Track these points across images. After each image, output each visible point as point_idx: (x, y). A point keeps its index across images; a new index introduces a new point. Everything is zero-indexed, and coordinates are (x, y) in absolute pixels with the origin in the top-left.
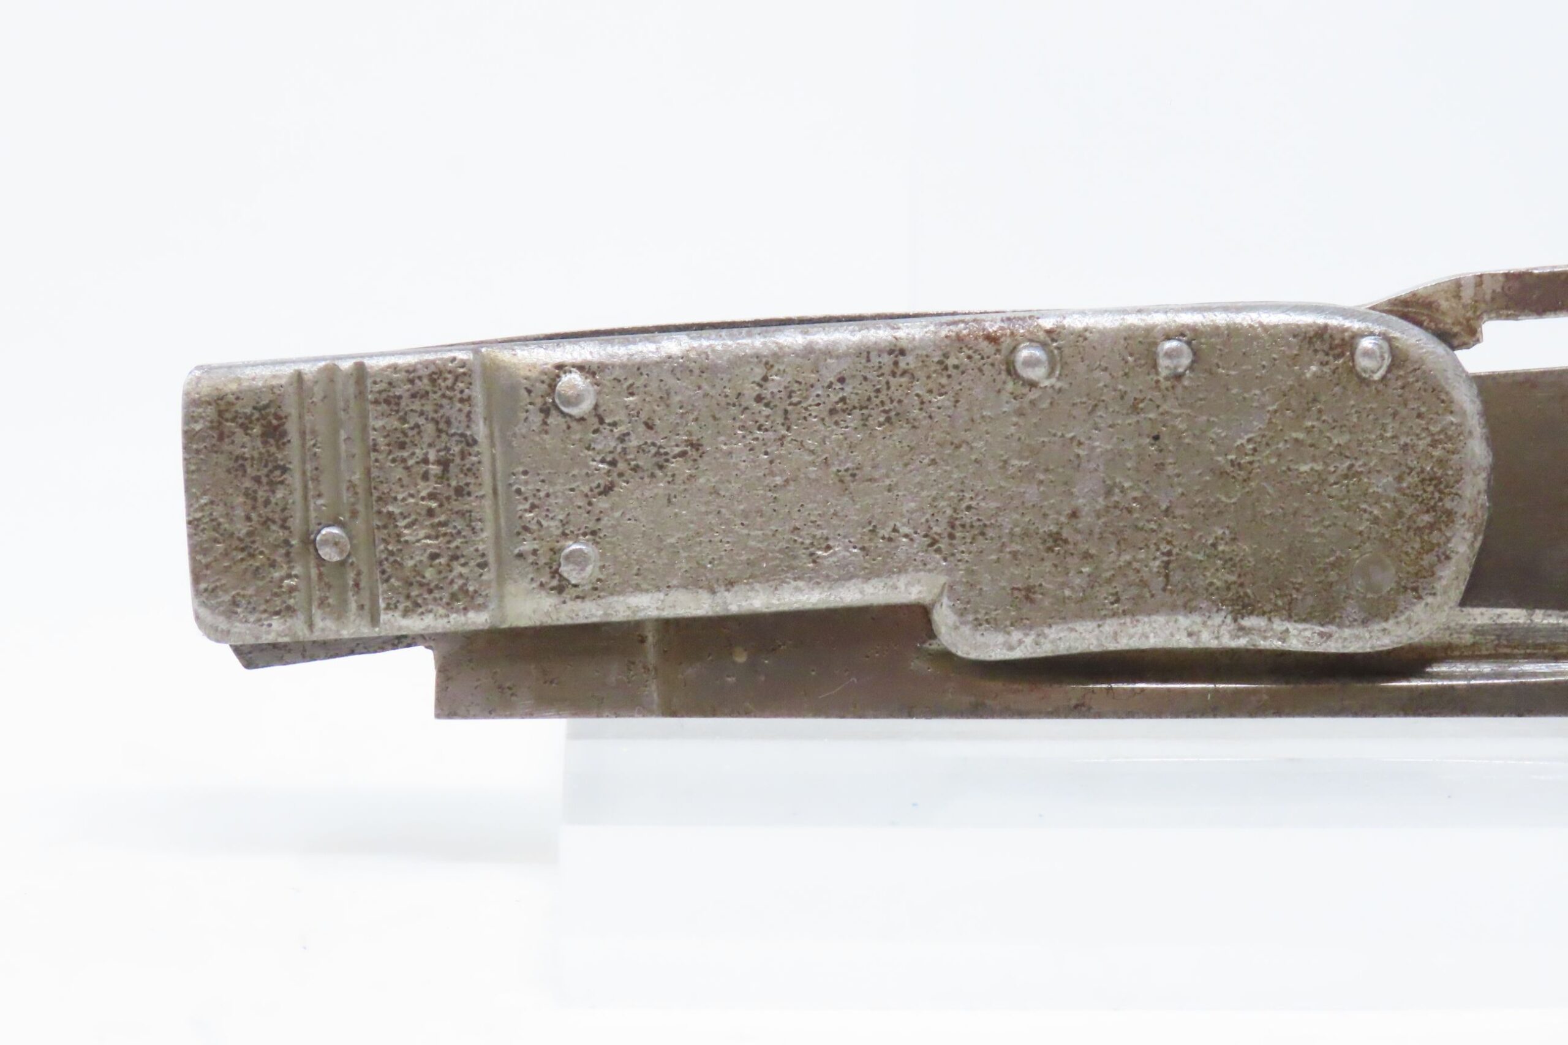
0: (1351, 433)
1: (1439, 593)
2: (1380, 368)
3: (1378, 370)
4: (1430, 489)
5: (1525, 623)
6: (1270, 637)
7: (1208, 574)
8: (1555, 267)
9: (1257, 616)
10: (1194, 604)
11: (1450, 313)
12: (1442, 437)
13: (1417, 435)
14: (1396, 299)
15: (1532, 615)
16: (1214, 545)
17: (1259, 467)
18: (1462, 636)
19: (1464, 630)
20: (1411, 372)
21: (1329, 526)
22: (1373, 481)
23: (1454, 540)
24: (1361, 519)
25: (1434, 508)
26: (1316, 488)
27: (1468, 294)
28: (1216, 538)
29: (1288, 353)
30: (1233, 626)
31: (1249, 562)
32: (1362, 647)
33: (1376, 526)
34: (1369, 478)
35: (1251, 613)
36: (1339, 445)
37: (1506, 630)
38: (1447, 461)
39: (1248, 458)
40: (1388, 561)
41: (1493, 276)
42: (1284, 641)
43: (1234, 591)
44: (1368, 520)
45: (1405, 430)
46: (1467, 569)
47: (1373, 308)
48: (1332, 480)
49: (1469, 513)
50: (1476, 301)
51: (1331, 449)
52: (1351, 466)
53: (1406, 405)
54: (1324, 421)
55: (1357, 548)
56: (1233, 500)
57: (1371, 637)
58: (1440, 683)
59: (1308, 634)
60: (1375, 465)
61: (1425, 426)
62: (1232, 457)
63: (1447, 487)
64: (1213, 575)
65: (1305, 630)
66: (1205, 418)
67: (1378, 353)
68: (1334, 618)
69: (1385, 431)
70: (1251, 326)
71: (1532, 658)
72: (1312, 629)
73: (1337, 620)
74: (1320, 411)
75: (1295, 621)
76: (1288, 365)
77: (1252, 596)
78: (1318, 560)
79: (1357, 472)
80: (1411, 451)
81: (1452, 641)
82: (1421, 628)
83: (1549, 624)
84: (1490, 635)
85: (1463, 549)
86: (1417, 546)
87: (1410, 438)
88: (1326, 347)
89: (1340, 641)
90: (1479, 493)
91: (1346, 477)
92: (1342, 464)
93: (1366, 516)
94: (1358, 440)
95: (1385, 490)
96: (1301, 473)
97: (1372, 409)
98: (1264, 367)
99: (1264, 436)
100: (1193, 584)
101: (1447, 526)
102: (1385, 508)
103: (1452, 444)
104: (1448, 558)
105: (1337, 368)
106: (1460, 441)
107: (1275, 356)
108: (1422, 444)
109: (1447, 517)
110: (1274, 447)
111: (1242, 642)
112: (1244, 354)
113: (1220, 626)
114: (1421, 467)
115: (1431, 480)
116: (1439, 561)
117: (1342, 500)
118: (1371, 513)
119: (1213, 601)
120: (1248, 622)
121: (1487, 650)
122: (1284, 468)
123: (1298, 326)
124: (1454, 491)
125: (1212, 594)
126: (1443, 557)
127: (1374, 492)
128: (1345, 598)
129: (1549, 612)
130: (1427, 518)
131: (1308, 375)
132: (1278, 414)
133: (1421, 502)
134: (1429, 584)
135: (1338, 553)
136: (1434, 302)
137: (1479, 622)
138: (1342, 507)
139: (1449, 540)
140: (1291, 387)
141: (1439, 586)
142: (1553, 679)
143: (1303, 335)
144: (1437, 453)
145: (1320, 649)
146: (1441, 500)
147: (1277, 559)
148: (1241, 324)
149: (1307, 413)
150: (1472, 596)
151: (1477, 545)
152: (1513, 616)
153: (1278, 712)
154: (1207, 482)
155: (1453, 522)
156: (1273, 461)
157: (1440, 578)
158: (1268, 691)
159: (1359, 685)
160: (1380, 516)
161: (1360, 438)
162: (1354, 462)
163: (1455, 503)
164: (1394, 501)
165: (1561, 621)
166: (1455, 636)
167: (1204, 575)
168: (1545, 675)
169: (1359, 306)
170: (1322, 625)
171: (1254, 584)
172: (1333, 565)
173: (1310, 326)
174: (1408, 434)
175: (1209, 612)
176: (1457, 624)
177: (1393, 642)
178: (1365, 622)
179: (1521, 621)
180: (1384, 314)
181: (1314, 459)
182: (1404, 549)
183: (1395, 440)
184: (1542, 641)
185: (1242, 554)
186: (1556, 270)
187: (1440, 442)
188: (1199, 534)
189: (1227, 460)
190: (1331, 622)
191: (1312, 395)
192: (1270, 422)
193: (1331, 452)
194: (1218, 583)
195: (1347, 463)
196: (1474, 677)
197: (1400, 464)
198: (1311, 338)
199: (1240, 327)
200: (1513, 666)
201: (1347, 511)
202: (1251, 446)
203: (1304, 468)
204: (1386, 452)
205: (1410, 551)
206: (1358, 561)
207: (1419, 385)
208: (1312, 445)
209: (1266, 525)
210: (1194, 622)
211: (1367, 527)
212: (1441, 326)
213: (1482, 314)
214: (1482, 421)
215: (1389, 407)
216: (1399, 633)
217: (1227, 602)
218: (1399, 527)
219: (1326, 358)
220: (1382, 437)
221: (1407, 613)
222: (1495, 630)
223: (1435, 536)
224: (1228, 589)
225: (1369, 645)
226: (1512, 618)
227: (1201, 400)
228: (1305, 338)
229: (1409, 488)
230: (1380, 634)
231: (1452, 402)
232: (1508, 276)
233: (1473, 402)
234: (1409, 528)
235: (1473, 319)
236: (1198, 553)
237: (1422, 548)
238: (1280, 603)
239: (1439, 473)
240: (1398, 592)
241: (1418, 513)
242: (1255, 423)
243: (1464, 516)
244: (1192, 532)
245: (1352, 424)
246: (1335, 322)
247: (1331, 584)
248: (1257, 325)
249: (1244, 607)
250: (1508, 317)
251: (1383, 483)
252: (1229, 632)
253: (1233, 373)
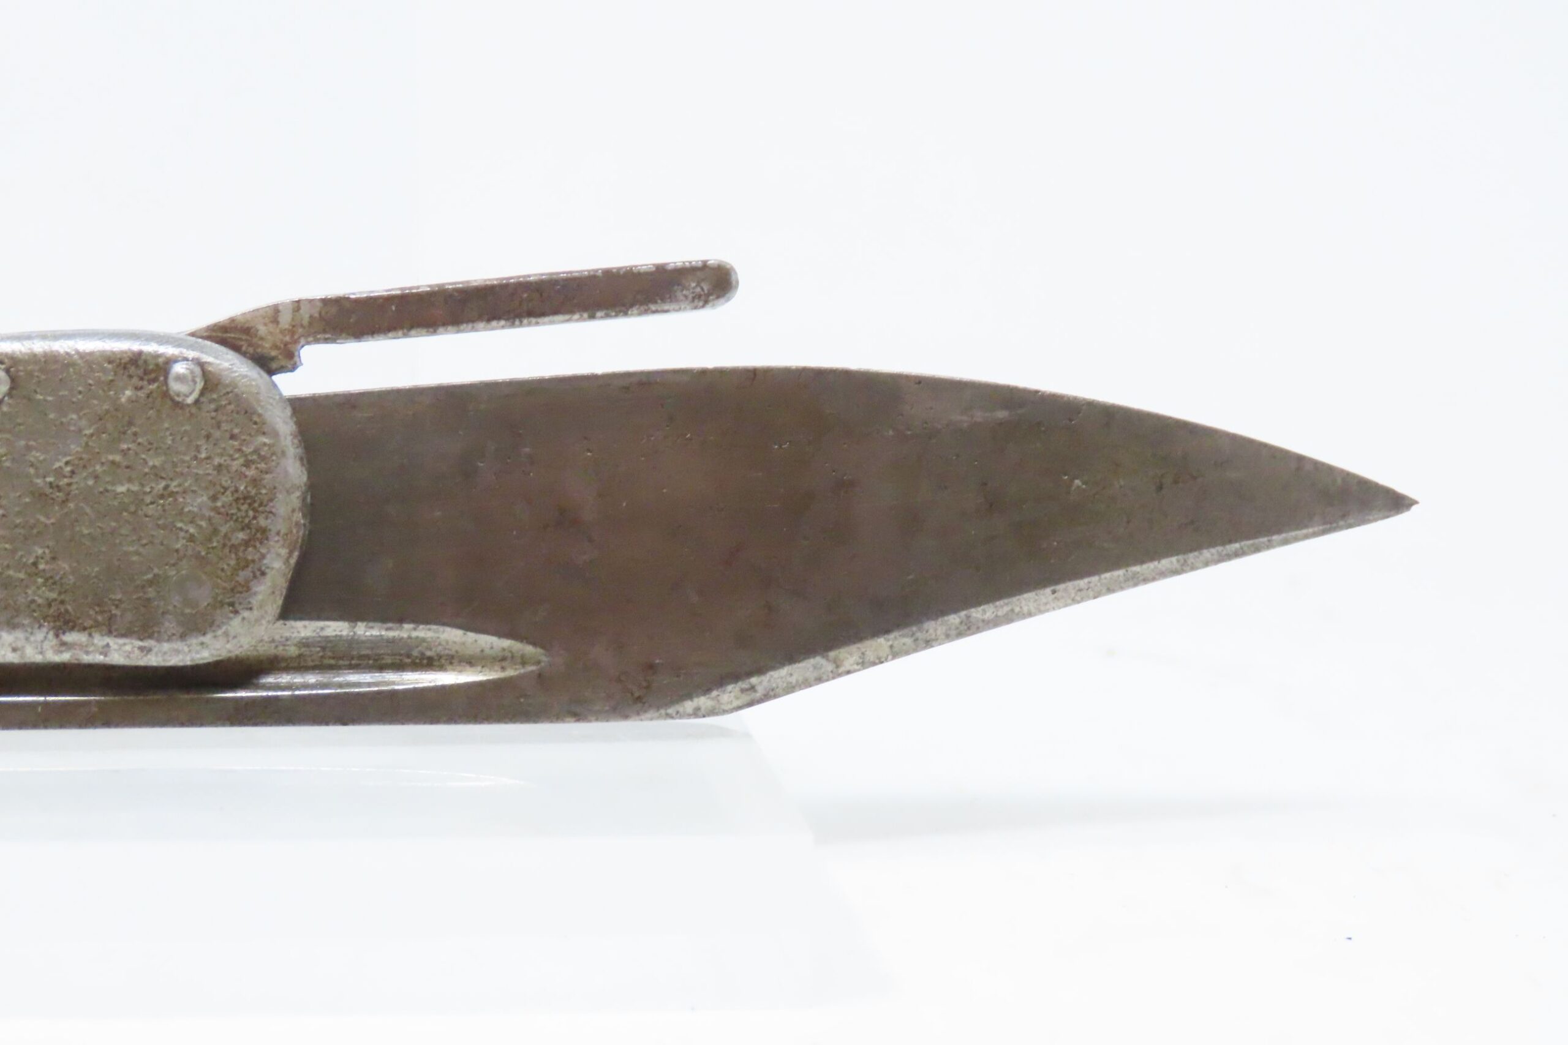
0: (165, 454)
1: (255, 608)
2: (193, 391)
3: (191, 394)
4: (245, 507)
5: (348, 636)
6: (93, 651)
7: (30, 592)
8: (372, 292)
9: (79, 631)
10: (16, 621)
11: (268, 338)
12: (255, 457)
13: (231, 456)
14: (215, 325)
15: (354, 627)
16: (35, 564)
17: (77, 489)
18: (287, 648)
19: (289, 643)
20: (224, 395)
21: (146, 545)
22: (189, 501)
23: (268, 556)
24: (178, 538)
25: (249, 526)
26: (132, 508)
27: (285, 320)
28: (37, 557)
29: (103, 379)
30: (55, 642)
31: (69, 580)
32: (183, 660)
33: (192, 544)
34: (184, 498)
35: (72, 629)
36: (154, 467)
37: (330, 641)
38: (260, 481)
39: (66, 481)
40: (204, 577)
41: (311, 301)
42: (106, 655)
43: (55, 608)
44: (184, 538)
45: (219, 451)
46: (283, 584)
47: (193, 334)
48: (148, 499)
49: (283, 531)
50: (294, 326)
51: (147, 470)
52: (166, 487)
53: (219, 427)
54: (139, 444)
55: (174, 565)
56: (52, 521)
57: (190, 651)
58: (264, 694)
59: (128, 648)
60: (190, 485)
61: (238, 447)
62: (50, 479)
63: (261, 505)
64: (34, 593)
65: (125, 644)
66: (22, 443)
67: (190, 377)
68: (153, 632)
69: (199, 452)
70: (67, 353)
71: (357, 669)
72: (132, 644)
73: (156, 635)
74: (135, 434)
75: (115, 636)
76: (104, 391)
77: (73, 613)
78: (136, 577)
79: (173, 492)
80: (225, 471)
81: (278, 653)
82: (239, 642)
83: (372, 635)
84: (314, 646)
85: (278, 564)
86: (233, 563)
87: (223, 458)
88: (140, 372)
89: (160, 655)
90: (293, 511)
91: (162, 497)
92: (157, 484)
93: (182, 534)
94: (173, 462)
95: (201, 509)
96: (118, 494)
97: (186, 431)
98: (80, 392)
99: (81, 459)
100: (15, 603)
101: (261, 543)
102: (200, 527)
103: (266, 464)
104: (263, 574)
105: (151, 393)
106: (273, 461)
107: (91, 382)
108: (236, 465)
109: (261, 534)
110: (91, 470)
111: (65, 657)
112: (61, 380)
113: (42, 642)
114: (236, 487)
115: (245, 498)
116: (255, 577)
117: (159, 519)
118: (187, 531)
119: (35, 618)
120: (70, 637)
121: (313, 661)
122: (101, 489)
123: (113, 353)
124: (267, 509)
125: (34, 611)
126: (258, 573)
127: (189, 511)
128: (163, 613)
129: (371, 624)
130: (241, 536)
131: (123, 400)
132: (94, 438)
133: (236, 520)
134: (246, 599)
135: (156, 571)
136: (252, 327)
137: (303, 635)
138: (158, 526)
139: (263, 556)
140: (107, 411)
141: (255, 601)
142: (376, 689)
143: (118, 361)
144: (251, 472)
145: (142, 663)
146: (255, 518)
147: (96, 577)
148: (57, 351)
149: (122, 436)
150: (290, 609)
151: (293, 561)
152: (336, 628)
153: (107, 724)
154: (26, 503)
155: (267, 539)
156: (91, 482)
157: (255, 594)
158: (97, 702)
159: (186, 696)
160: (196, 535)
161: (175, 460)
162: (169, 482)
163: (269, 521)
164: (210, 519)
165: (383, 633)
166: (281, 648)
167: (26, 593)
168: (369, 685)
169: (179, 333)
170: (141, 640)
171: (74, 601)
172: (151, 583)
173: (125, 352)
174: (221, 455)
175: (32, 628)
176: (281, 637)
177: (212, 655)
178: (183, 637)
179: (344, 633)
180: (200, 340)
181: (130, 480)
182: (220, 565)
183: (208, 461)
184: (364, 652)
185: (62, 573)
186: (372, 295)
187: (253, 462)
188: (20, 553)
189: (46, 483)
190: (150, 637)
191: (127, 418)
192: (87, 444)
193: (146, 474)
194: (40, 601)
195: (163, 484)
196: (298, 688)
197: (215, 485)
198: (126, 364)
199: (57, 354)
200: (338, 676)
201: (163, 530)
202: (68, 469)
203: (121, 489)
204: (201, 472)
205: (225, 567)
206: (174, 578)
207: (232, 407)
208: (127, 467)
209: (85, 544)
210: (17, 638)
211: (183, 545)
212: (259, 350)
213: (299, 338)
214: (296, 441)
215: (203, 429)
216: (218, 646)
217: (49, 619)
218: (215, 544)
219: (140, 383)
220: (196, 458)
221: (224, 628)
222: (319, 642)
223: (251, 554)
224: (50, 605)
225: (188, 658)
226: (335, 631)
227: (20, 424)
228: (120, 364)
229: (223, 506)
230: (198, 648)
231: (264, 423)
232: (326, 302)
233: (286, 423)
234: (224, 545)
235: (291, 343)
236: (20, 572)
237: (238, 564)
238: (100, 618)
239: (253, 492)
240: (214, 607)
241: (233, 531)
242: (72, 447)
243: (278, 533)
244: (14, 551)
245: (168, 446)
246: (150, 348)
247: (149, 600)
248: (73, 353)
249: (66, 623)
250: (326, 341)
251: (198, 502)
252: (52, 647)
253: (50, 398)
